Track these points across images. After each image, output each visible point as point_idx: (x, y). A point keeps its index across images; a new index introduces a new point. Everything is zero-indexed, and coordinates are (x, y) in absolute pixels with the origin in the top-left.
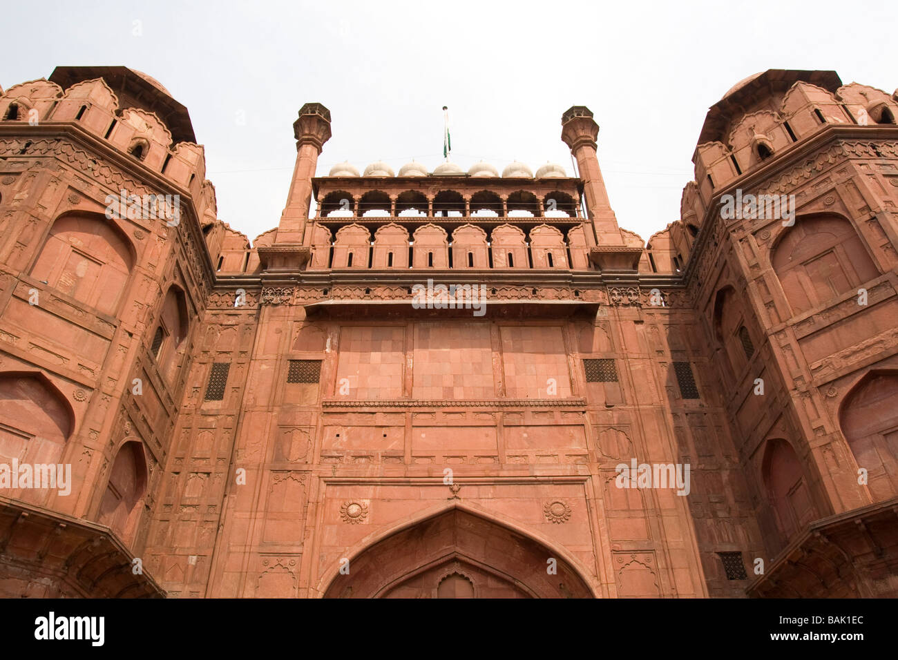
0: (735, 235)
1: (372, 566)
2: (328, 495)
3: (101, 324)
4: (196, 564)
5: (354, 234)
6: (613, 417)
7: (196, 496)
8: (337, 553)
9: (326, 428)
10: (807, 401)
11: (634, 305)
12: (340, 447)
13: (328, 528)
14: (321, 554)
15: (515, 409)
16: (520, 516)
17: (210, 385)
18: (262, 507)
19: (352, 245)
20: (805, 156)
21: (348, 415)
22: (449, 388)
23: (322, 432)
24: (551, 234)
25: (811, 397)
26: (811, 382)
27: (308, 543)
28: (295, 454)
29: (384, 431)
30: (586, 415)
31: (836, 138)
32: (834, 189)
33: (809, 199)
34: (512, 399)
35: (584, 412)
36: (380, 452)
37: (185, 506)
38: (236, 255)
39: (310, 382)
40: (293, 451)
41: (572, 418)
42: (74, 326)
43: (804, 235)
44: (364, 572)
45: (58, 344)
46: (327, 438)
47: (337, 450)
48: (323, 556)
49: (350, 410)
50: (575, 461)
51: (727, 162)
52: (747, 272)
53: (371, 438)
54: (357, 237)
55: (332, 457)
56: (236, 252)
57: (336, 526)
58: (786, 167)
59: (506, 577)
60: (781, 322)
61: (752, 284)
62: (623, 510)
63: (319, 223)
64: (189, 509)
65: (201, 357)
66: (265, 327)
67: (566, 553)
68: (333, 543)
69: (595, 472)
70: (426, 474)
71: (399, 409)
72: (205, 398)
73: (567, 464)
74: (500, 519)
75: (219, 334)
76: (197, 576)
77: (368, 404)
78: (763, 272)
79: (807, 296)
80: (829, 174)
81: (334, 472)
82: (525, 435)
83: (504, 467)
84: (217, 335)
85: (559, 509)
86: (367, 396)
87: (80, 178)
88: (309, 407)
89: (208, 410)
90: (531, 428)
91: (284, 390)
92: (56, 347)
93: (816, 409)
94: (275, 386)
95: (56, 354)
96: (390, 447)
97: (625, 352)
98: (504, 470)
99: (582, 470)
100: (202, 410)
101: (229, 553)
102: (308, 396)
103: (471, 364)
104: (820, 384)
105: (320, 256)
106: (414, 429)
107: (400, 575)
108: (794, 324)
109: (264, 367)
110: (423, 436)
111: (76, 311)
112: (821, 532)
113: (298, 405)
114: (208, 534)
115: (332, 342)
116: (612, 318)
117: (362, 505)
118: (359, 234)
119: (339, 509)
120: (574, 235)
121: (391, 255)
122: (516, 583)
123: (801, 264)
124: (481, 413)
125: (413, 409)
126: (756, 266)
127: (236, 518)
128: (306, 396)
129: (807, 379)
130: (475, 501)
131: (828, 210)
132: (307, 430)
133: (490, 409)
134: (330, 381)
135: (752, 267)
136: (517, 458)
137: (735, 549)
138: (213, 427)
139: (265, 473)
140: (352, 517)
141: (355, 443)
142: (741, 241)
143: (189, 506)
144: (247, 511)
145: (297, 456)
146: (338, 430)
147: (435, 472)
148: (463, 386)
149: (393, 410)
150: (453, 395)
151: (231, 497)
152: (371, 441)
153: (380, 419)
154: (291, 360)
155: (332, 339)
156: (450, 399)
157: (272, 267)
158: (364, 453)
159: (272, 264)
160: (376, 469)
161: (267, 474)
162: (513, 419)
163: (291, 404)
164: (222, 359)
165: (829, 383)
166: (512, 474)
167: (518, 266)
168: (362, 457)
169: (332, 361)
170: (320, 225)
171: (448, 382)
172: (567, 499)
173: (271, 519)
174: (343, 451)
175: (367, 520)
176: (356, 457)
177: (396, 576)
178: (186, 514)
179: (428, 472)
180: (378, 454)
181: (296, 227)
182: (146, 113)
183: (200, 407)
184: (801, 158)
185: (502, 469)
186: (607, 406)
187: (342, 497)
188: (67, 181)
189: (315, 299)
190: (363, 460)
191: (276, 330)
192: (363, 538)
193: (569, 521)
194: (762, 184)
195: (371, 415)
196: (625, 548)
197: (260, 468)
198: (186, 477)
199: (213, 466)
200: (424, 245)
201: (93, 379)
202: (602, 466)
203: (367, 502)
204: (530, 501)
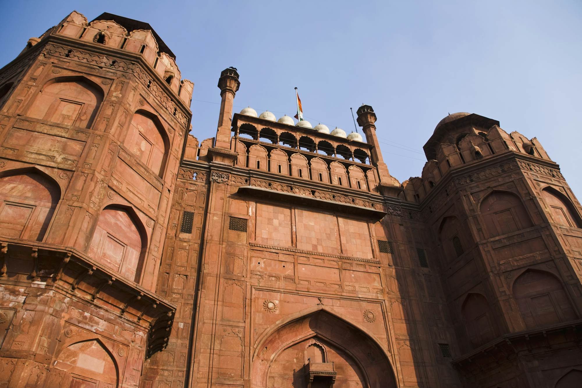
0: (461, 192)
1: (277, 337)
2: (256, 296)
3: (156, 182)
4: (184, 328)
5: (259, 150)
6: (392, 272)
7: (180, 288)
8: (263, 328)
9: (252, 258)
10: (497, 278)
11: (399, 216)
12: (261, 270)
13: (258, 314)
14: (255, 328)
15: (348, 261)
16: (353, 317)
17: (183, 224)
18: (220, 298)
19: (258, 156)
20: (499, 162)
21: (264, 253)
22: (315, 245)
23: (250, 260)
24: (358, 171)
25: (499, 277)
26: (500, 270)
27: (248, 321)
28: (237, 271)
29: (283, 264)
30: (381, 269)
31: (514, 157)
32: (513, 181)
33: (500, 183)
34: (345, 255)
35: (379, 267)
36: (282, 275)
37: (174, 293)
38: (191, 149)
39: (241, 231)
40: (235, 269)
41: (374, 270)
42: (145, 181)
43: (495, 200)
44: (273, 339)
45: (139, 191)
46: (253, 264)
47: (259, 271)
48: (256, 329)
49: (265, 250)
50: (377, 292)
51: (457, 155)
52: (468, 212)
53: (277, 267)
54: (261, 152)
55: (257, 275)
56: (192, 147)
57: (262, 313)
58: (489, 165)
59: (341, 347)
60: (485, 239)
61: (470, 218)
62: (399, 319)
63: (239, 140)
64: (176, 295)
65: (176, 206)
66: (214, 195)
67: (375, 338)
68: (261, 322)
69: (386, 299)
70: (306, 290)
71: (291, 253)
72: (181, 231)
73: (373, 293)
74: (344, 318)
75: (186, 194)
76: (184, 334)
77: (274, 248)
78: (476, 213)
79: (497, 229)
80: (510, 173)
81: (259, 283)
82: (353, 275)
83: (344, 291)
84: (185, 194)
85: (371, 316)
86: (273, 243)
87: (144, 90)
88: (243, 245)
89: (183, 238)
90: (355, 272)
91: (228, 233)
92: (138, 193)
93: (502, 283)
94: (222, 230)
95: (138, 197)
96: (287, 273)
97: (396, 239)
98: (344, 292)
99: (380, 297)
100: (180, 238)
101: (204, 323)
102: (241, 239)
103: (325, 234)
104: (504, 271)
105: (242, 159)
106: (299, 264)
107: (290, 342)
108: (492, 242)
109: (215, 218)
110: (304, 269)
111: (146, 172)
112: (509, 339)
113: (236, 243)
114: (188, 311)
115: (252, 210)
116: (389, 221)
117: (275, 303)
118: (262, 151)
119: (262, 304)
120: (370, 173)
121: (280, 166)
122: (346, 351)
123: (494, 213)
124: (332, 261)
125: (297, 254)
126: (473, 210)
127: (206, 303)
128: (240, 238)
129: (498, 268)
130: (331, 307)
131: (509, 190)
132: (242, 258)
133: (335, 259)
134: (253, 232)
135: (470, 210)
136: (350, 287)
137: (446, 343)
138: (187, 249)
139: (220, 279)
140: (270, 309)
141: (269, 269)
142: (464, 196)
143: (176, 293)
144: (212, 300)
145: (238, 272)
146: (259, 260)
147: (312, 289)
148: (322, 245)
149: (288, 253)
150: (317, 249)
151: (203, 291)
152: (276, 268)
153: (282, 257)
154: (230, 217)
155: (252, 208)
156: (316, 251)
157: (215, 160)
158: (274, 275)
159: (216, 159)
160: (281, 284)
161: (222, 280)
162: (347, 266)
163: (232, 242)
164: (189, 209)
165: (508, 271)
166: (348, 295)
167: (344, 185)
168: (273, 276)
169: (253, 221)
170: (240, 141)
171: (315, 242)
172: (374, 311)
173: (226, 306)
174: (262, 272)
175: (278, 312)
176: (270, 276)
177: (288, 343)
178: (175, 298)
179: (308, 289)
180: (281, 276)
181: (227, 140)
182: (170, 57)
183: (179, 235)
184: (497, 163)
185: (343, 292)
186: (389, 266)
187: (263, 298)
188: (139, 91)
189: (241, 184)
190: (273, 279)
191: (221, 197)
192: (276, 321)
193: (375, 322)
194: (476, 171)
195: (276, 254)
196: (401, 337)
197: (218, 277)
198: (173, 276)
199: (189, 272)
200: (297, 164)
201: (154, 215)
202: (389, 296)
203: (277, 302)
204: (357, 310)
